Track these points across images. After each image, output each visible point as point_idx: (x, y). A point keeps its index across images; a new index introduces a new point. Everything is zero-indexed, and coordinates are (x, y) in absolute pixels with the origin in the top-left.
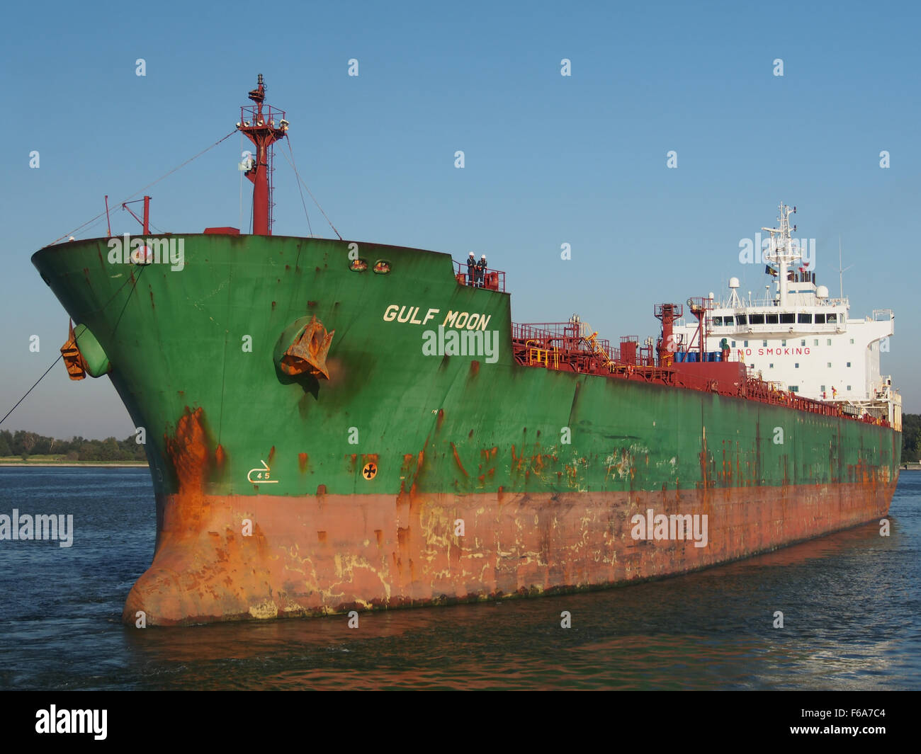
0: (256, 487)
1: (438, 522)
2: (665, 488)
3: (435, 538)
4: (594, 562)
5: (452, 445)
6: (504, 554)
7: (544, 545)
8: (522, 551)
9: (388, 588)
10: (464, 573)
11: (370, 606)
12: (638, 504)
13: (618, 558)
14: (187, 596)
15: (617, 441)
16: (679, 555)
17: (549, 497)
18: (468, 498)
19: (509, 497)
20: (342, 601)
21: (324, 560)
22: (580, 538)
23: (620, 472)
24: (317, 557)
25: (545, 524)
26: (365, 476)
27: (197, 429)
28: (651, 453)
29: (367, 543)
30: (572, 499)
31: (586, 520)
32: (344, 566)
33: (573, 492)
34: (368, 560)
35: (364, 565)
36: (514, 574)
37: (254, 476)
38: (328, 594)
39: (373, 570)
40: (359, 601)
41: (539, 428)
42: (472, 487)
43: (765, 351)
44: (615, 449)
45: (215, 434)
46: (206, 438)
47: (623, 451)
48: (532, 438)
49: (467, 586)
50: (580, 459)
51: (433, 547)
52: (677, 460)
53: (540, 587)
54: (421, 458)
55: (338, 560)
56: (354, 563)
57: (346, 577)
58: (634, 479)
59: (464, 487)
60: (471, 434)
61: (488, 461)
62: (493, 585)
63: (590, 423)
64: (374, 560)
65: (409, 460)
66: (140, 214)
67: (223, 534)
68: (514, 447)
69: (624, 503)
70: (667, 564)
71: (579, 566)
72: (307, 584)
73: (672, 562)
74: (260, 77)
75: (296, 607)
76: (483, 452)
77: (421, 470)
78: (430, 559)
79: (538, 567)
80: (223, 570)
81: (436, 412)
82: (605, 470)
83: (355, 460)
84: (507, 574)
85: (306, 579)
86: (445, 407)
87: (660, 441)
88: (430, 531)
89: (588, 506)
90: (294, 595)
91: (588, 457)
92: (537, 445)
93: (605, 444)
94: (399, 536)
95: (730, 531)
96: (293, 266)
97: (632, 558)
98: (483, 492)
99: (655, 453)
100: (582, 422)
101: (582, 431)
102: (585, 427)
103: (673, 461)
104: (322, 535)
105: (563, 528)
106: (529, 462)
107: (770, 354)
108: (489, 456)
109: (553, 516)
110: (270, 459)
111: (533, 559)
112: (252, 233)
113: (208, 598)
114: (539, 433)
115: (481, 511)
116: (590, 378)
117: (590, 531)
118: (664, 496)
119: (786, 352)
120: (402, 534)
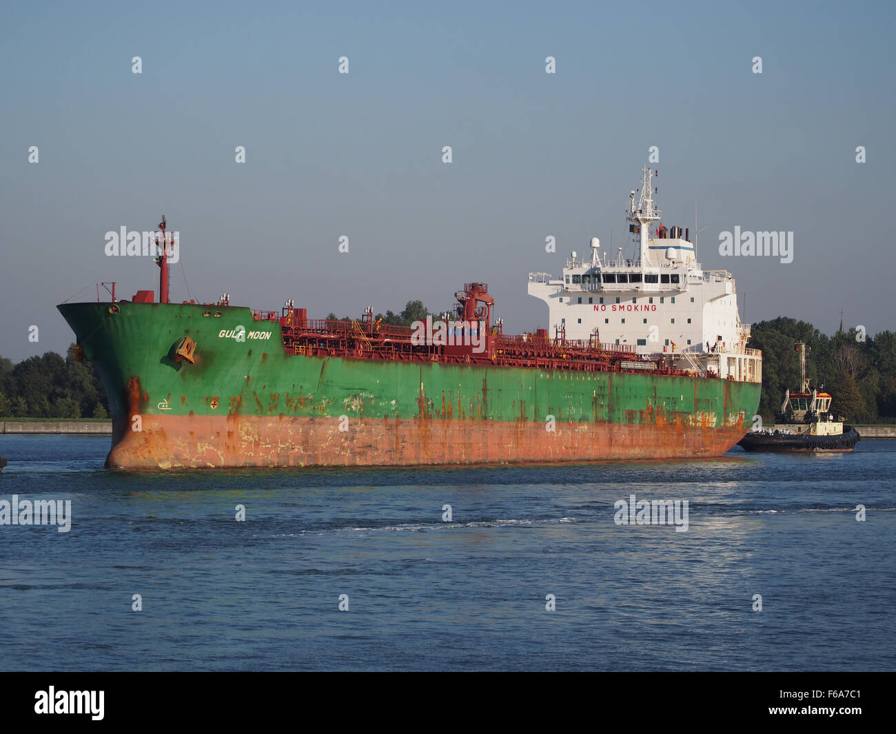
0: (162, 411)
1: (248, 430)
2: (386, 417)
3: (246, 436)
4: (335, 454)
5: (254, 392)
6: (282, 446)
7: (305, 443)
8: (292, 445)
9: (222, 459)
10: (261, 454)
11: (214, 466)
12: (366, 425)
13: (351, 453)
14: (132, 457)
15: (351, 391)
16: (398, 455)
17: (308, 419)
18: (263, 418)
19: (285, 418)
20: (201, 463)
21: (193, 445)
22: (326, 441)
23: (353, 407)
24: (189, 443)
25: (306, 433)
26: (212, 406)
27: (136, 385)
28: (376, 397)
29: (213, 438)
30: (322, 420)
31: (330, 432)
32: (202, 448)
33: (322, 417)
34: (213, 445)
35: (211, 448)
36: (288, 456)
37: (161, 406)
38: (194, 460)
39: (216, 450)
40: (209, 464)
41: (301, 384)
42: (266, 413)
43: (618, 308)
44: (349, 395)
45: (144, 388)
46: (140, 389)
47: (355, 397)
48: (298, 389)
49: (262, 460)
50: (327, 400)
51: (245, 441)
52: (397, 402)
53: (302, 464)
54: (239, 399)
55: (199, 445)
56: (206, 447)
57: (203, 453)
58: (363, 412)
59: (261, 413)
60: (264, 387)
61: (273, 400)
62: (276, 461)
63: (332, 382)
64: (216, 446)
65: (233, 400)
66: (111, 288)
67: (147, 432)
68: (288, 394)
69: (356, 424)
70: (387, 459)
71: (326, 455)
72: (185, 455)
73: (391, 459)
74: (163, 217)
75: (180, 465)
76: (271, 396)
77: (239, 404)
78: (243, 446)
79: (302, 454)
80: (147, 447)
81: (246, 377)
82: (343, 406)
83: (207, 399)
84: (284, 456)
85: (184, 452)
86: (251, 375)
87: (383, 390)
88: (244, 434)
89: (332, 424)
90: (178, 459)
91: (332, 399)
92: (301, 393)
93: (343, 393)
94: (228, 435)
95: (450, 446)
96: (178, 316)
97: (360, 454)
98: (271, 416)
99: (379, 398)
100: (328, 381)
101: (328, 386)
102: (329, 383)
103: (393, 402)
104: (192, 433)
105: (317, 436)
106: (296, 401)
107: (622, 310)
108: (274, 397)
109: (311, 429)
110: (168, 398)
111: (299, 449)
112: (159, 302)
113: (141, 458)
114: (301, 387)
115: (270, 425)
116: (331, 358)
117: (333, 437)
118: (386, 421)
119: (636, 308)
120: (230, 434)
